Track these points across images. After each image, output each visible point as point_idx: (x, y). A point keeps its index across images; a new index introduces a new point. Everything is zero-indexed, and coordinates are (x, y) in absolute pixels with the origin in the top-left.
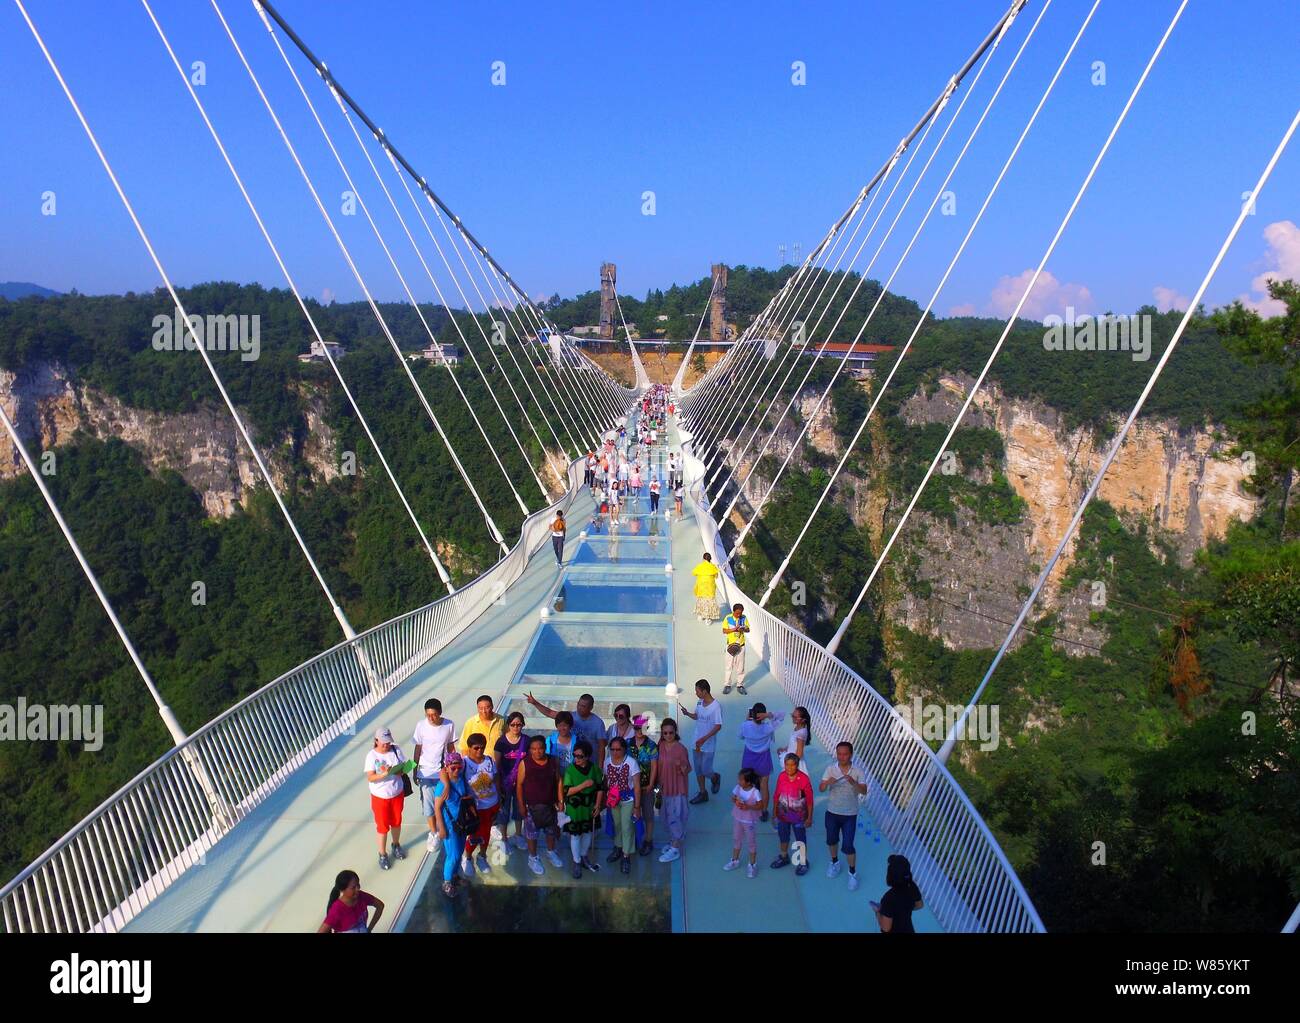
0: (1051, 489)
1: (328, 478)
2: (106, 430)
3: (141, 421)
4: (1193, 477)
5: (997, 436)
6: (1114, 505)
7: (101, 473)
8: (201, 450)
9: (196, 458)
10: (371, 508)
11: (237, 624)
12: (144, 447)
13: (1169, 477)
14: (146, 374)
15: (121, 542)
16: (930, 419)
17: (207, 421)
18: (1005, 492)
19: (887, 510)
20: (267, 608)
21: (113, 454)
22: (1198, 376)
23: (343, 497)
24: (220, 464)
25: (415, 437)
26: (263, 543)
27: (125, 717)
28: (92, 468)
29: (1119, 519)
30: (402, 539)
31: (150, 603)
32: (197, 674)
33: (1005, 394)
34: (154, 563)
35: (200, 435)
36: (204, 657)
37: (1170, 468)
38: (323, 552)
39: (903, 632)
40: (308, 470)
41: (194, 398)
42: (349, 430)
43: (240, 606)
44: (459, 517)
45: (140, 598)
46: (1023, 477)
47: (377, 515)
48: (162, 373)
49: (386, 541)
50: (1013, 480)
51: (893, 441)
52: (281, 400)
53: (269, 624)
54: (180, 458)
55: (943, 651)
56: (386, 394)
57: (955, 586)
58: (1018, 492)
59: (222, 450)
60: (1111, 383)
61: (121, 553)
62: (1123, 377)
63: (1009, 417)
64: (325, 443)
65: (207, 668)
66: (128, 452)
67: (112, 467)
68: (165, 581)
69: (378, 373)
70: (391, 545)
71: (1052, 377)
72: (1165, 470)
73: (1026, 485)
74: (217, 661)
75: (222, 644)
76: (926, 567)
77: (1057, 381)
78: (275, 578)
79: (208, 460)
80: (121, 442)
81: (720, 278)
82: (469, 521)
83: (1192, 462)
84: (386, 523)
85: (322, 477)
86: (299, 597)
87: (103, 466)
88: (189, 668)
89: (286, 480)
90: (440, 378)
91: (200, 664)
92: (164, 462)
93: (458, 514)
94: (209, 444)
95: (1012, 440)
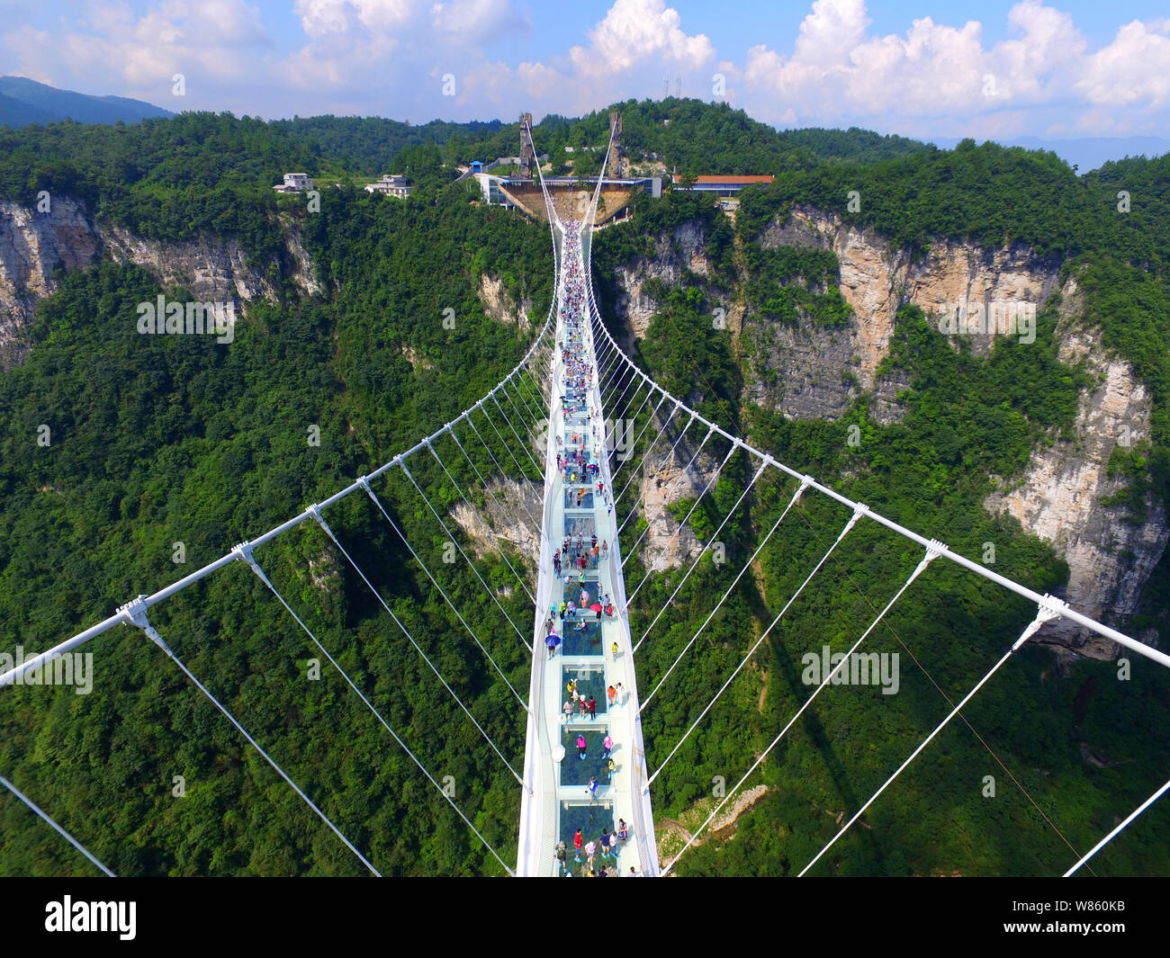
0: (875, 298)
1: (310, 291)
2: (120, 256)
3: (148, 247)
4: (989, 285)
5: (834, 256)
6: (923, 308)
7: (122, 292)
8: (203, 271)
9: (199, 278)
10: (347, 316)
11: (250, 409)
12: (154, 269)
13: (969, 285)
14: (146, 207)
15: (147, 349)
16: (782, 243)
17: (206, 248)
18: (838, 301)
19: (744, 316)
20: (273, 396)
21: (129, 275)
22: (1002, 204)
23: (324, 308)
24: (220, 283)
25: (378, 259)
26: (263, 346)
27: (170, 486)
28: (113, 288)
29: (926, 319)
30: (375, 341)
31: (178, 396)
32: (223, 451)
33: (843, 222)
34: (176, 364)
35: (201, 259)
36: (227, 437)
37: (972, 278)
38: (312, 352)
39: (754, 408)
40: (294, 287)
41: (191, 229)
42: (323, 254)
43: (250, 396)
44: (417, 326)
45: (169, 392)
46: (853, 288)
47: (352, 322)
48: (159, 206)
49: (362, 342)
50: (844, 290)
51: (751, 262)
52: (265, 230)
53: (276, 410)
54: (187, 280)
55: (783, 421)
56: (352, 223)
57: (795, 374)
58: (848, 301)
59: (220, 271)
60: (931, 211)
61: (148, 358)
62: (941, 205)
63: (844, 241)
64: (305, 264)
65: (231, 446)
66: (141, 273)
67: (130, 286)
68: (189, 378)
69: (342, 206)
70: (366, 347)
71: (882, 208)
72: (966, 280)
73: (854, 294)
74: (238, 439)
75: (240, 425)
76: (774, 359)
77: (886, 211)
78: (276, 373)
79: (210, 280)
80: (133, 266)
81: (617, 125)
82: (425, 328)
83: (990, 273)
84: (360, 329)
85: (306, 291)
86: (296, 388)
87: (121, 286)
88: (215, 446)
89: (276, 295)
90: (393, 210)
91: (225, 442)
92: (172, 282)
93: (416, 323)
94: (209, 267)
95: (845, 259)
